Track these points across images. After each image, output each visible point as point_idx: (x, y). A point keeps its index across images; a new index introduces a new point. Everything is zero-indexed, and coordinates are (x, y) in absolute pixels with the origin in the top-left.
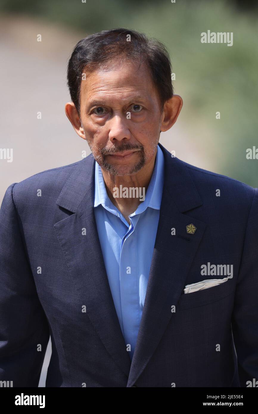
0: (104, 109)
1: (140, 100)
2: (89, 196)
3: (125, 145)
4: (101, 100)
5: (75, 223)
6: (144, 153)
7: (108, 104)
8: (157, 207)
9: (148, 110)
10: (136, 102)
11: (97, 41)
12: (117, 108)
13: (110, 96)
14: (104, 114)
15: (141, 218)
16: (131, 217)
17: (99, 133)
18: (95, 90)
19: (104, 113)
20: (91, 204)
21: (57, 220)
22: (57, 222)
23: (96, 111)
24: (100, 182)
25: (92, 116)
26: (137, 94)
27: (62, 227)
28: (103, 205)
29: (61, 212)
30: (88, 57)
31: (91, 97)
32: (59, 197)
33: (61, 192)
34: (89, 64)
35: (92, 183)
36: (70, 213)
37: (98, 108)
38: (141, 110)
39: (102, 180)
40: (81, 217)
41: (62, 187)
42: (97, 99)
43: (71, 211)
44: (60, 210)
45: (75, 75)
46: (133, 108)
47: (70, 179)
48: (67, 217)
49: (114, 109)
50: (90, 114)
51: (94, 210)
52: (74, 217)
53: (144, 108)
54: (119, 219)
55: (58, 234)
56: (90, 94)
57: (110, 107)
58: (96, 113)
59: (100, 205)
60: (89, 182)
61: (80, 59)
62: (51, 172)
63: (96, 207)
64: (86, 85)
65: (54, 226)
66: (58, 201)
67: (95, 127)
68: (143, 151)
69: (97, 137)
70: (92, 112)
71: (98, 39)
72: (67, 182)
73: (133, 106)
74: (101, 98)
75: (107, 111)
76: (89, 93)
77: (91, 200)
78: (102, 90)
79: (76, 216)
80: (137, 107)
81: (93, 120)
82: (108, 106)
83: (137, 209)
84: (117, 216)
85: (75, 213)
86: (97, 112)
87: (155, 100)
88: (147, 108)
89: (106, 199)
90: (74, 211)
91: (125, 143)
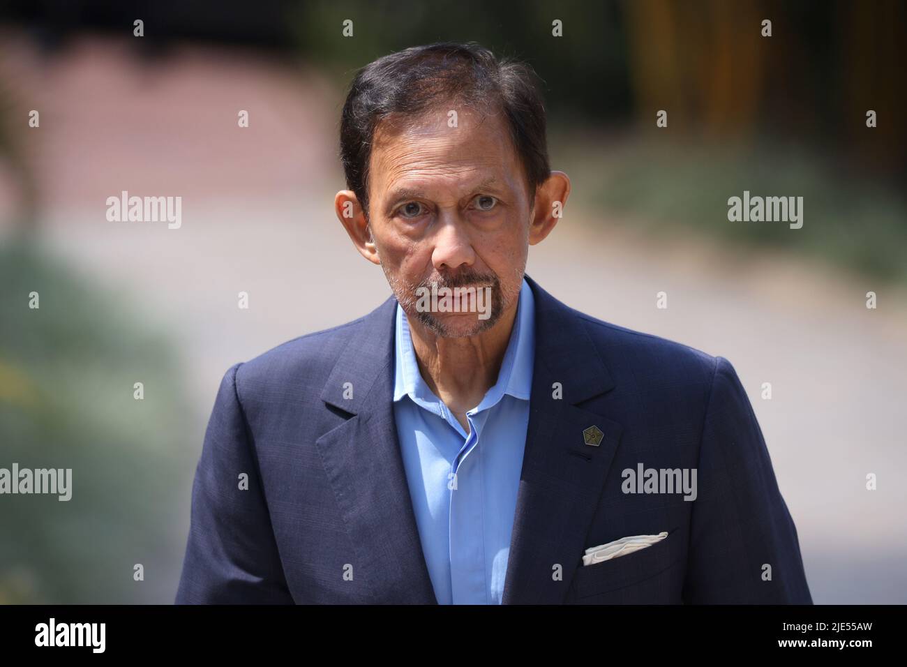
0: (420, 206)
1: (493, 186)
2: (384, 379)
3: (464, 276)
4: (415, 188)
5: (358, 434)
6: (501, 292)
7: (428, 196)
8: (523, 394)
9: (507, 205)
10: (486, 190)
11: (404, 70)
12: (448, 204)
13: (433, 180)
14: (421, 216)
15: (490, 419)
16: (470, 416)
17: (412, 254)
18: (402, 168)
19: (421, 214)
20: (387, 394)
21: (323, 429)
22: (321, 434)
23: (404, 209)
24: (407, 351)
25: (396, 220)
26: (487, 175)
27: (332, 443)
28: (412, 396)
29: (330, 415)
30: (384, 102)
31: (394, 181)
32: (326, 385)
33: (330, 376)
34: (387, 116)
35: (389, 355)
36: (347, 415)
37: (410, 204)
38: (496, 205)
39: (410, 348)
40: (368, 423)
41: (332, 367)
42: (407, 187)
43: (350, 411)
44: (328, 411)
45: (359, 138)
46: (479, 205)
47: (348, 349)
48: (343, 424)
49: (441, 206)
50: (392, 217)
51: (394, 407)
52: (355, 423)
53: (499, 203)
54: (445, 422)
55: (324, 458)
56: (393, 177)
57: (433, 202)
58: (404, 215)
59: (406, 397)
60: (384, 352)
61: (369, 107)
62: (311, 337)
63: (398, 402)
64: (383, 159)
65: (317, 442)
66: (324, 393)
67: (402, 242)
68: (499, 288)
69: (407, 261)
70: (397, 213)
71: (404, 66)
72: (341, 357)
73: (478, 200)
74: (414, 183)
75: (426, 210)
76: (391, 175)
77: (386, 387)
78: (416, 168)
79: (359, 420)
80: (486, 201)
81: (399, 229)
82: (430, 201)
83: (482, 399)
84: (440, 417)
85: (355, 415)
86: (406, 213)
87: (520, 186)
88: (505, 202)
89: (417, 384)
90: (354, 412)
91: (464, 272)
